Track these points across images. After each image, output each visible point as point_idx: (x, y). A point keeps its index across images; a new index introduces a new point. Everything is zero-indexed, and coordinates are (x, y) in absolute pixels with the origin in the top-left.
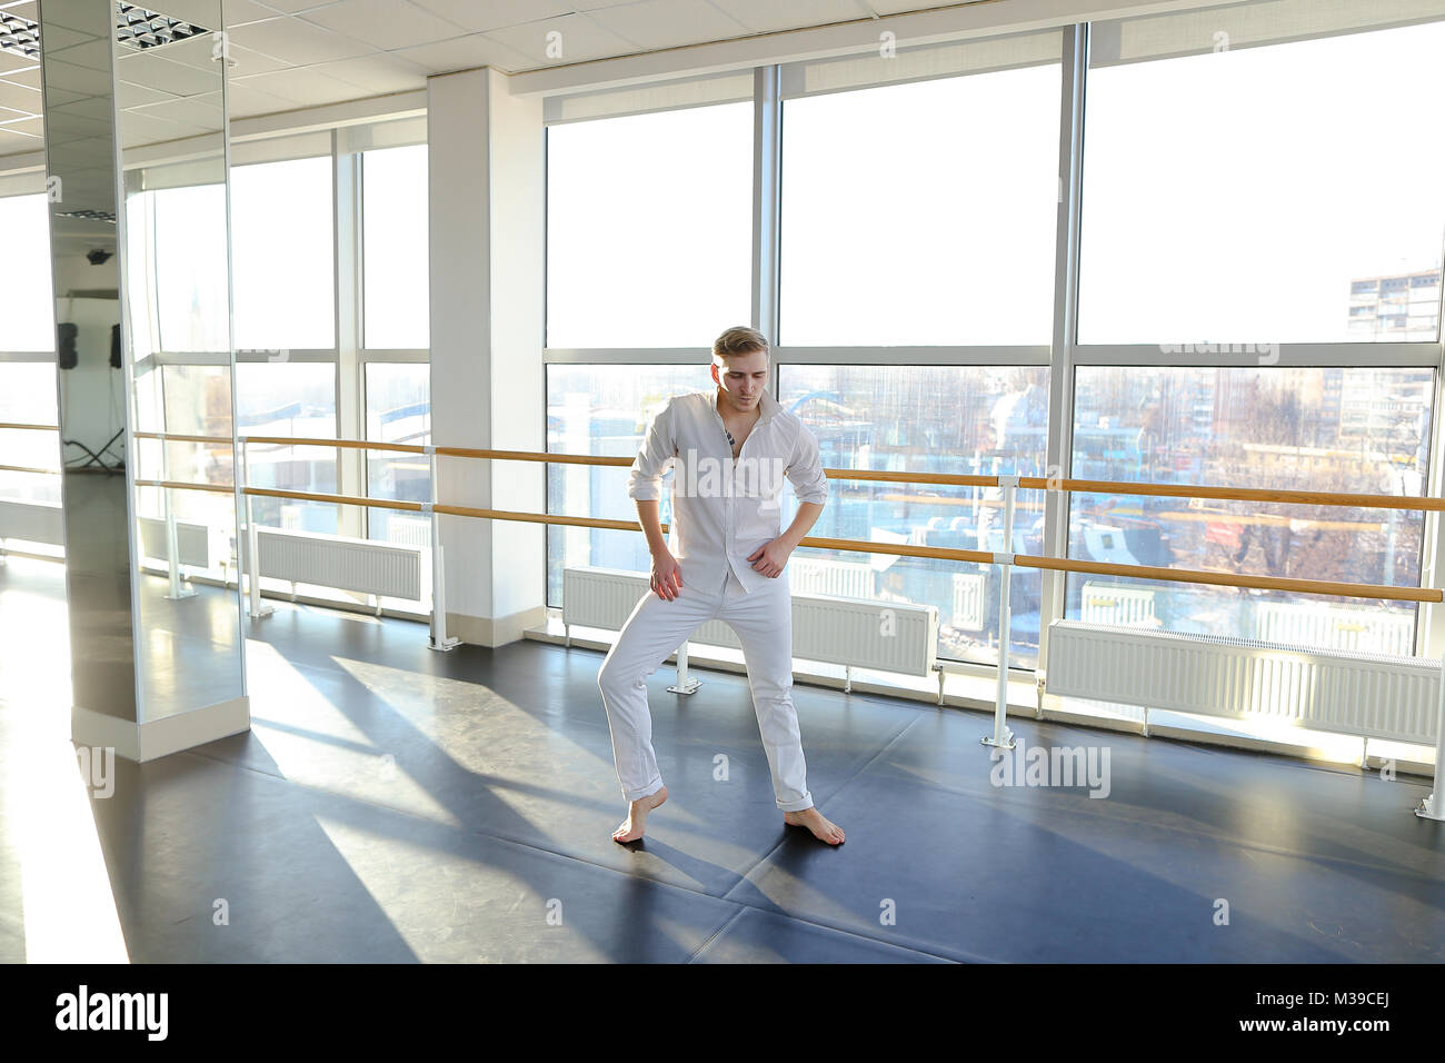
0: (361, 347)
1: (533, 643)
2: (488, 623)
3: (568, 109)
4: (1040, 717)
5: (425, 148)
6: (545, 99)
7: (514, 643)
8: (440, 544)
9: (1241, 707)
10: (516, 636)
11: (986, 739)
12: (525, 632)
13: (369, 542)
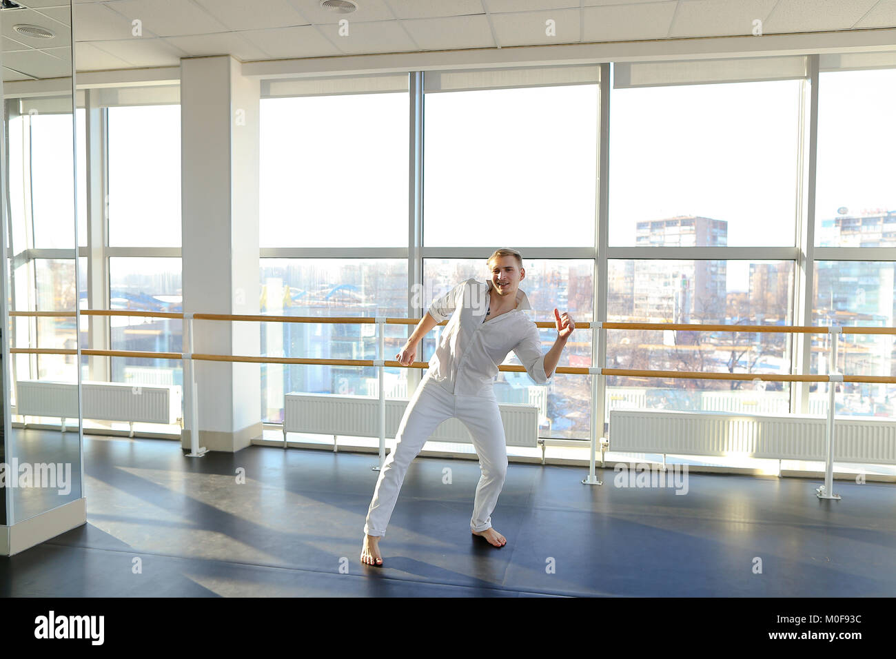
0: (106, 245)
1: (257, 446)
2: (229, 436)
3: (274, 88)
4: (604, 466)
5: (180, 106)
6: (261, 81)
7: (245, 448)
8: (195, 382)
9: (723, 450)
10: (246, 444)
11: (584, 481)
12: (251, 440)
13: (112, 384)
